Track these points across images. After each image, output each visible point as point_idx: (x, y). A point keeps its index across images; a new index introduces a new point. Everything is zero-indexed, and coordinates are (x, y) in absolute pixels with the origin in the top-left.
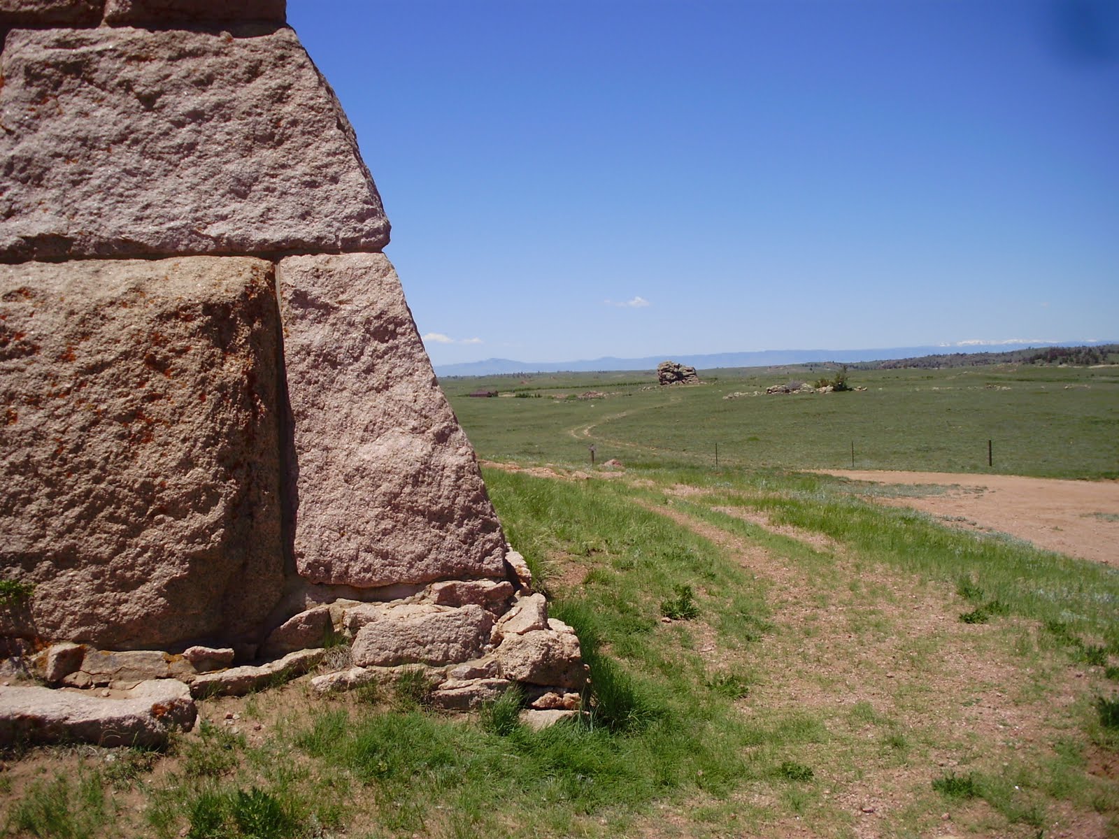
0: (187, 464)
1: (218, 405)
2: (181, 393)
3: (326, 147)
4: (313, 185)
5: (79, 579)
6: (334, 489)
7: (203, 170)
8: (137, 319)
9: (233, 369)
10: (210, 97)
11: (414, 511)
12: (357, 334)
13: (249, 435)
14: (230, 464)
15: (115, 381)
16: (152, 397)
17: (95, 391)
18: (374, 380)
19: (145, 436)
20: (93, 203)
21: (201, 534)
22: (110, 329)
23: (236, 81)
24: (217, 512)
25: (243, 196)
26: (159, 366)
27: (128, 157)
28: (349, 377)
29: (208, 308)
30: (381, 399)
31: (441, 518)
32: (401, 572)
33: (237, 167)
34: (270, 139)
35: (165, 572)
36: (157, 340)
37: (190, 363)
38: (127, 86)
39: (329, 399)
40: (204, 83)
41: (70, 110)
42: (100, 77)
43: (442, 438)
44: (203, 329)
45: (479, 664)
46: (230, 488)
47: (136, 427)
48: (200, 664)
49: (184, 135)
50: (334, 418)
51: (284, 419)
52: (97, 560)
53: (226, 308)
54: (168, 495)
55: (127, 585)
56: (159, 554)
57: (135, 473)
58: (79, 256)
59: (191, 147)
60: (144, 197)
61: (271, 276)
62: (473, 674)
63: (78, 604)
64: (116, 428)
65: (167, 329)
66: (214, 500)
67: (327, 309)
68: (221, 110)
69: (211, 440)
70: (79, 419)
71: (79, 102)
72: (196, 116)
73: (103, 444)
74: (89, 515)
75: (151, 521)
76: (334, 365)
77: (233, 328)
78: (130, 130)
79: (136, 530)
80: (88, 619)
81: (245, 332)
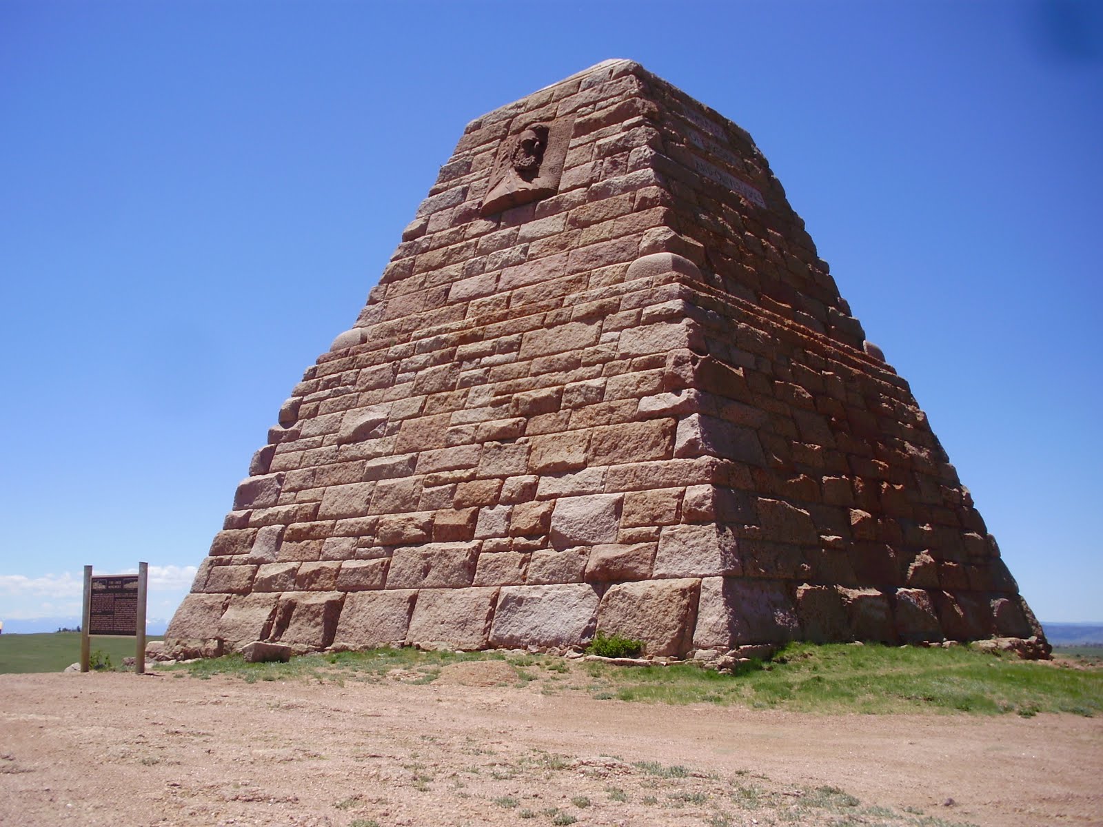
0: (673, 620)
1: (680, 609)
2: (674, 606)
3: (716, 552)
4: (712, 561)
5: (654, 642)
6: (702, 627)
7: (692, 559)
8: (668, 592)
9: (685, 602)
10: (696, 541)
11: (713, 632)
12: (712, 595)
13: (686, 615)
14: (680, 621)
15: (664, 604)
16: (669, 607)
17: (660, 606)
18: (714, 605)
19: (667, 615)
20: (671, 567)
21: (673, 634)
22: (664, 594)
23: (701, 537)
24: (677, 630)
25: (699, 564)
26: (671, 601)
27: (679, 556)
28: (709, 604)
29: (681, 590)
30: (714, 608)
31: (718, 633)
32: (709, 644)
33: (699, 558)
34: (705, 551)
35: (668, 641)
36: (671, 596)
37: (676, 601)
38: (680, 539)
39: (706, 609)
40: (695, 538)
41: (670, 545)
42: (676, 538)
43: (721, 617)
44: (680, 594)
45: (713, 662)
46: (680, 625)
47: (666, 613)
48: (671, 659)
49: (690, 550)
50: (705, 612)
51: (696, 612)
52: (658, 639)
53: (685, 589)
54: (669, 626)
55: (661, 644)
56: (667, 638)
57: (664, 622)
58: (667, 578)
59: (691, 553)
60: (681, 565)
61: (701, 582)
62: (712, 663)
63: (653, 647)
64: (663, 613)
65: (673, 594)
66: (676, 627)
67: (708, 589)
68: (697, 544)
69: (678, 616)
70: (657, 612)
71: (672, 543)
72: (693, 546)
73: (660, 616)
74: (657, 629)
75: (666, 632)
76: (708, 601)
77: (686, 594)
78: (680, 550)
79: (664, 633)
80: (655, 650)
81: (689, 594)
